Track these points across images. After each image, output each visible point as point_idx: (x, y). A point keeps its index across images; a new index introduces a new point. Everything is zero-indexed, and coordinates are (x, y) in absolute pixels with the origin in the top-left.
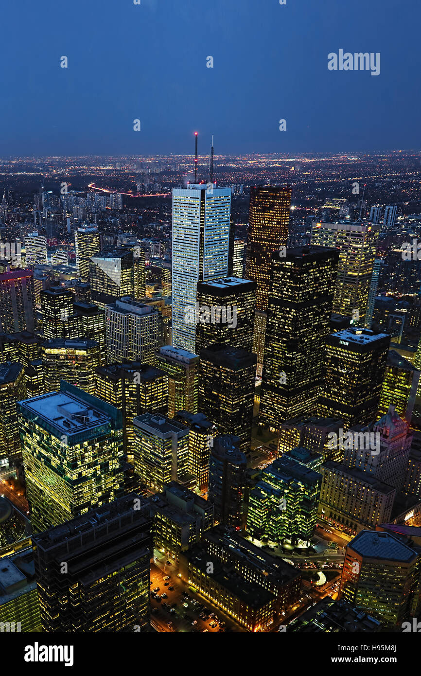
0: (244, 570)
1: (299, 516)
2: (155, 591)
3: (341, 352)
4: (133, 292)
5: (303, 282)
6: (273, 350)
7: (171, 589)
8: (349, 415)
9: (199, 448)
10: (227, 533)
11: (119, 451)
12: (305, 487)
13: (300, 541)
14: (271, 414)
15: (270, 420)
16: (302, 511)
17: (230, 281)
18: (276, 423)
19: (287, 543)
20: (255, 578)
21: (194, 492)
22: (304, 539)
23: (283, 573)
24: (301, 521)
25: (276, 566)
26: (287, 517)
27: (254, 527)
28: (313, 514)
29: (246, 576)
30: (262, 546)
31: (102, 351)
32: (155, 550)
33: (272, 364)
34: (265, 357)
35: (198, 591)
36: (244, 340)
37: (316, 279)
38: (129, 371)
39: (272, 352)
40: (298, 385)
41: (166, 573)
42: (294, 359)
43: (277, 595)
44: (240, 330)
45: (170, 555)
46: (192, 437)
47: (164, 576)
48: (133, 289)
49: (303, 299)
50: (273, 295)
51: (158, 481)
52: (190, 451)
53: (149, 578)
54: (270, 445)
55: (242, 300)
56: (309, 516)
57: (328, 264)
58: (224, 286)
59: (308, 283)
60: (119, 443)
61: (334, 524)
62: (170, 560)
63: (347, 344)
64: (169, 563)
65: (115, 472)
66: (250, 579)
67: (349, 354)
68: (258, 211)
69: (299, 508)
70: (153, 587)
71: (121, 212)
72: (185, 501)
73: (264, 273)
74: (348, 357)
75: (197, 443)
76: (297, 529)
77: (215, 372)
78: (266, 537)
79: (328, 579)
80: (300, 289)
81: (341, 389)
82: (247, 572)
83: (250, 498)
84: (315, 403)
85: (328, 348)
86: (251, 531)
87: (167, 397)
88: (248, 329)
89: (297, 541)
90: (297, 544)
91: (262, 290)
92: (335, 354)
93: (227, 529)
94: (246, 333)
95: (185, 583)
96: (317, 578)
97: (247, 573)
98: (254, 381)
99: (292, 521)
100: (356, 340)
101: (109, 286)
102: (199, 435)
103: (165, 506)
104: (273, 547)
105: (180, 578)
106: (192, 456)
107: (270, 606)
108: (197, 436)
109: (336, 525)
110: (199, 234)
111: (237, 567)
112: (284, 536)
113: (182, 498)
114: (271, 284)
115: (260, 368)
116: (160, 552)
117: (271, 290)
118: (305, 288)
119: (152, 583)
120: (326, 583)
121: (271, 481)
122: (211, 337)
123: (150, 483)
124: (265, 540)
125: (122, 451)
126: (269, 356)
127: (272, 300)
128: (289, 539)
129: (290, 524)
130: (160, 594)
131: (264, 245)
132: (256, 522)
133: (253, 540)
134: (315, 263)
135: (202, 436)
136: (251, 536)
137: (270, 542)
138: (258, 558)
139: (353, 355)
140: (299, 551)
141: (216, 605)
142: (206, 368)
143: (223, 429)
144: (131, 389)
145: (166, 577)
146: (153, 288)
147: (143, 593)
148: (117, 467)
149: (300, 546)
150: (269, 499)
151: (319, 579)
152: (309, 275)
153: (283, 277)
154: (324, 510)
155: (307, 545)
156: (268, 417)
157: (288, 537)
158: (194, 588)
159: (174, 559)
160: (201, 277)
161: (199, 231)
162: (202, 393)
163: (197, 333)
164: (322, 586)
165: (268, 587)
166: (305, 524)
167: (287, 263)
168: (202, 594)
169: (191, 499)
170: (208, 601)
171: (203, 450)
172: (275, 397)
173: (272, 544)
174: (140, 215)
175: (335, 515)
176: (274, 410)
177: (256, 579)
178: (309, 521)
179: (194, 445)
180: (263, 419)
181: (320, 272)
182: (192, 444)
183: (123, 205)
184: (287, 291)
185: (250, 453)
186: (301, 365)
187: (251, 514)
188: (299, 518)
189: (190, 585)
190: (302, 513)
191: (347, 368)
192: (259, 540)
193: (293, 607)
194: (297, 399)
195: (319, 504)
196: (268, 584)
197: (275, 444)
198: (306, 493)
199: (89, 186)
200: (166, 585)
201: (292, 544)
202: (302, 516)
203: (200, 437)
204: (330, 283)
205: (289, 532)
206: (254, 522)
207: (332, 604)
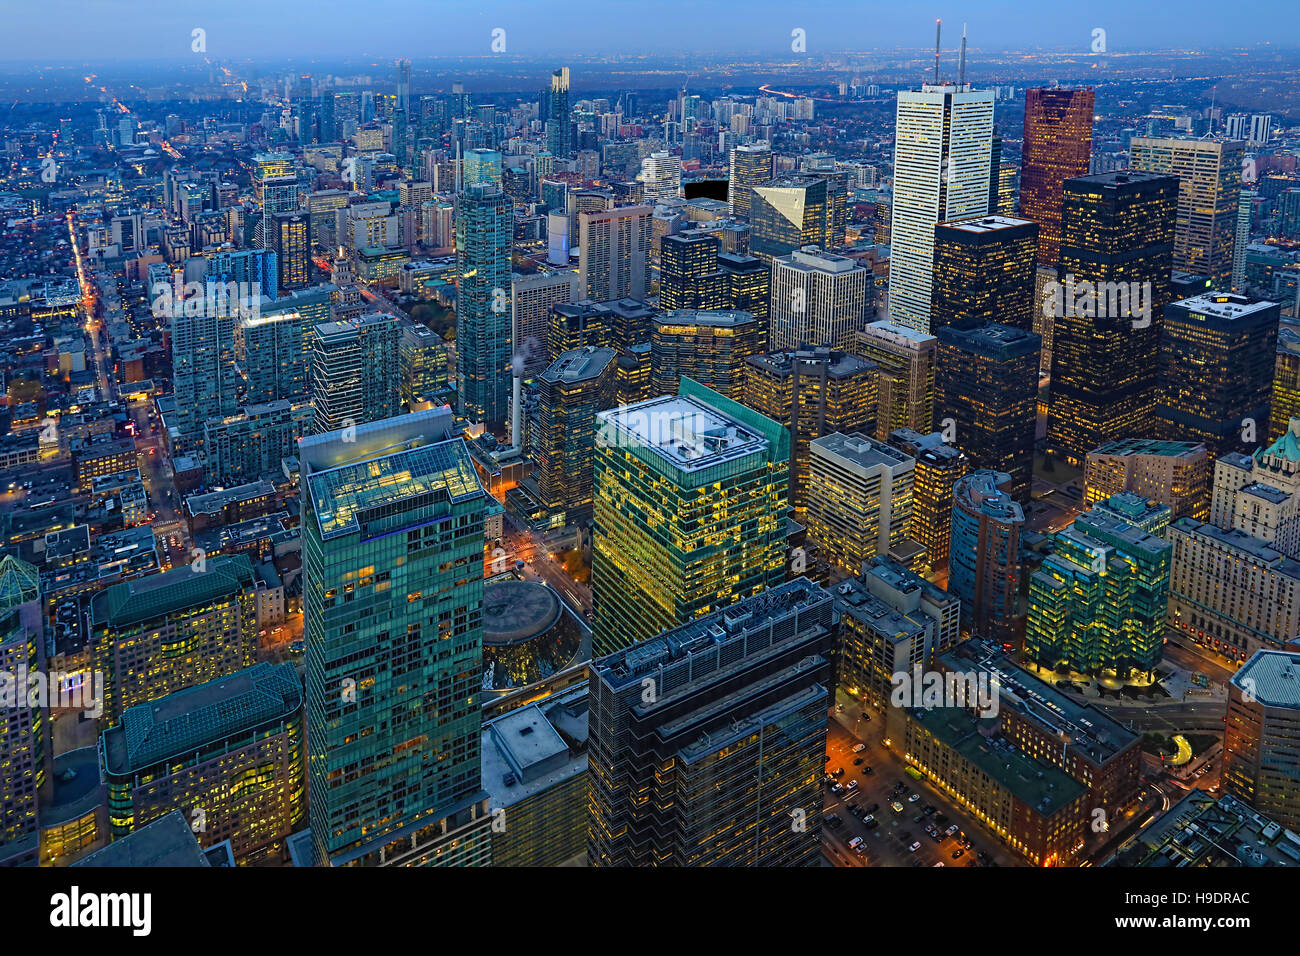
0: (1021, 732)
1: (1130, 622)
2: (835, 775)
3: (1191, 330)
4: (823, 239)
5: (1119, 223)
6: (1069, 327)
7: (868, 772)
8: (1216, 435)
9: (933, 493)
10: (986, 656)
11: (780, 498)
12: (1139, 566)
13: (1134, 671)
14: (1069, 434)
15: (1067, 445)
16: (1135, 613)
17: (992, 221)
18: (1078, 449)
19: (1109, 677)
20: (1045, 748)
21: (921, 575)
22: (1141, 668)
23: (1101, 739)
24: (1133, 632)
25: (1088, 723)
26: (1106, 623)
27: (1039, 644)
28: (1159, 618)
29: (1026, 744)
30: (1058, 683)
31: (761, 330)
32: (838, 691)
33: (1068, 351)
34: (1056, 339)
35: (925, 777)
36: (1017, 312)
37: (1141, 220)
38: (808, 362)
39: (1068, 330)
40: (1118, 386)
41: (859, 737)
42: (1108, 342)
43: (1090, 784)
44: (1011, 297)
45: (868, 701)
46: (920, 475)
47: (856, 744)
48: (824, 233)
49: (1120, 249)
50: (1067, 243)
51: (851, 554)
52: (916, 500)
53: (823, 749)
54: (1068, 489)
55: (1015, 250)
56: (1149, 622)
57: (1160, 197)
58: (983, 230)
59: (1127, 225)
60: (781, 485)
61: (1201, 638)
62: (868, 711)
63: (1202, 318)
64: (866, 717)
65: (769, 537)
66: (1033, 751)
67: (1207, 334)
68: (1040, 121)
69: (1129, 607)
70: (833, 767)
71: (811, 124)
72: (904, 592)
73: (1051, 209)
74: (1206, 340)
75: (930, 486)
76: (1127, 648)
77: (967, 363)
78: (1066, 663)
79: (1196, 752)
80: (1115, 233)
81: (1198, 391)
82: (1026, 736)
83: (1032, 587)
84: (1150, 415)
85: (1169, 325)
86: (1035, 651)
87: (875, 405)
88: (1024, 295)
89: (1129, 672)
90: (1128, 678)
91: (1048, 234)
92: (1181, 334)
93: (986, 648)
94: (1020, 301)
95: (898, 761)
96: (1174, 749)
97: (1027, 739)
98: (1037, 378)
99: (1115, 632)
100: (1219, 312)
101: (784, 229)
102: (934, 470)
103: (862, 602)
104: (1079, 685)
105: (888, 748)
106: (919, 508)
107: (1077, 810)
108: (931, 473)
109: (1204, 640)
110: (940, 155)
111: (1007, 725)
112: (1100, 661)
113: (898, 585)
114: (1064, 226)
115: (1046, 357)
116: (849, 694)
117: (1064, 236)
118: (1123, 232)
119: (829, 759)
120: (1192, 758)
121: (1071, 556)
122: (958, 308)
123: (836, 559)
124: (1063, 671)
125: (786, 500)
126: (1063, 337)
127: (1065, 251)
128: (1112, 668)
129: (1112, 638)
130: (844, 784)
131: (1051, 169)
132: (1044, 633)
133: (1038, 670)
134: (1138, 195)
135: (939, 473)
136: (1035, 661)
137: (1073, 673)
138: (1050, 707)
139: (1214, 336)
140: (1134, 692)
141: (963, 807)
142: (949, 357)
143: (980, 459)
144: (810, 392)
145: (859, 747)
146: (859, 233)
147: (808, 781)
148: (774, 528)
149: (1135, 683)
150: (1069, 589)
151: (1177, 751)
152: (1130, 213)
153: (1084, 215)
154: (1179, 609)
155: (1149, 681)
156: (1063, 439)
157: (1109, 664)
158: (917, 769)
159: (877, 709)
160: (942, 216)
161: (940, 150)
162: (941, 398)
163: (933, 301)
164: (1185, 765)
165: (1071, 769)
166: (1143, 637)
167: (1091, 195)
168: (934, 783)
169: (916, 588)
170: (946, 800)
171: (940, 497)
172: (1075, 404)
173: (1077, 679)
174: (843, 128)
175: (1202, 621)
176: (1073, 426)
177: (1046, 751)
178: (1151, 630)
179: (922, 489)
180: (1054, 443)
181: (1147, 208)
182: (919, 487)
183: (815, 114)
184: (1092, 236)
185: (1031, 503)
186: (1122, 352)
187: (1034, 618)
188: (1129, 625)
189: (908, 764)
190: (1137, 616)
191: (1206, 357)
192: (1051, 670)
193: (1125, 811)
194: (1116, 408)
195: (1169, 599)
196: (1072, 761)
197: (1078, 486)
198: (1141, 577)
199: (762, 88)
200: (858, 762)
201: (1118, 678)
202: (1136, 622)
203: (936, 475)
204: (1165, 226)
205: (1112, 654)
206: (1041, 635)
207: (1209, 805)
